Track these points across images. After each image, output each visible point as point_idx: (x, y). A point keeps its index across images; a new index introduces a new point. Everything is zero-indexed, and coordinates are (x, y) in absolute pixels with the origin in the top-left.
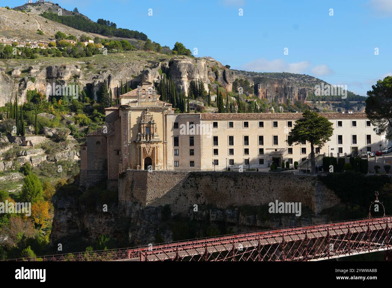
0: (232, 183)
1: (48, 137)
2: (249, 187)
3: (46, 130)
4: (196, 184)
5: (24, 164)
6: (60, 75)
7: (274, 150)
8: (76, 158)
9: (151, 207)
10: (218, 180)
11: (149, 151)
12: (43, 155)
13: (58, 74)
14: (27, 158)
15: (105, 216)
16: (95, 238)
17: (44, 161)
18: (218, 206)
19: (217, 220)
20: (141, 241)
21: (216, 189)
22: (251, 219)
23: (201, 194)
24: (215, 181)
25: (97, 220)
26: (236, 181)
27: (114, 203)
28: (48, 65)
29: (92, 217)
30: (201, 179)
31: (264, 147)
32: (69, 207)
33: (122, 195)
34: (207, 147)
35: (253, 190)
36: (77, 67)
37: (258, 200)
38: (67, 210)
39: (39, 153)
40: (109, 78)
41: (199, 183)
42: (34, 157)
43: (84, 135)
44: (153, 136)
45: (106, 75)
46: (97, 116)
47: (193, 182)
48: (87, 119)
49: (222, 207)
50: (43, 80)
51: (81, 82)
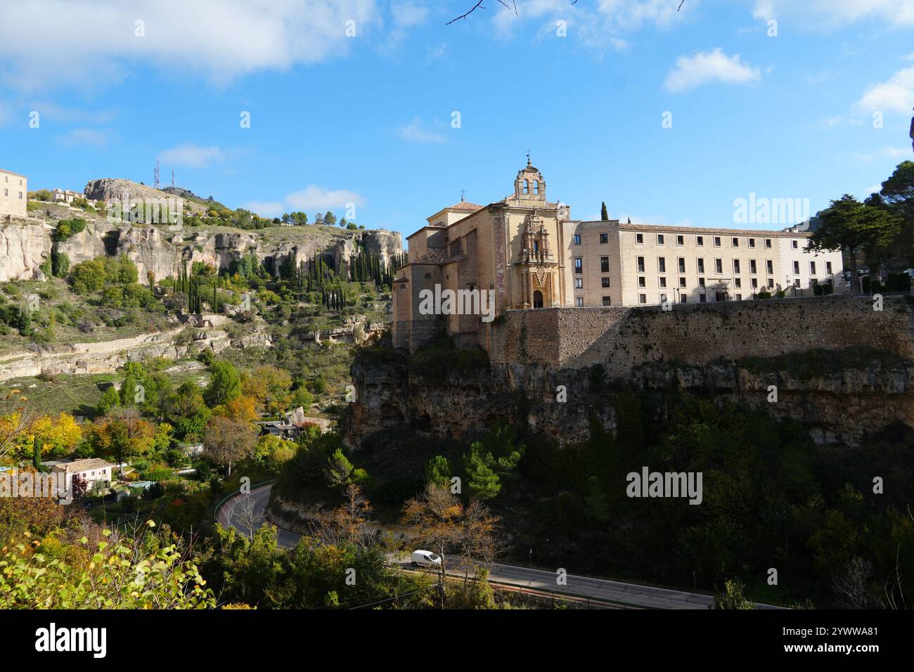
0: (718, 321)
1: (230, 316)
2: (754, 327)
3: (228, 308)
4: (643, 328)
5: (204, 351)
6: (234, 245)
7: (718, 281)
8: (268, 344)
9: (569, 369)
10: (689, 318)
11: (542, 280)
12: (225, 340)
13: (231, 244)
14: (207, 342)
15: (464, 393)
16: (445, 431)
17: (227, 348)
18: (690, 362)
19: (694, 385)
20: (560, 428)
21: (686, 334)
22: (773, 379)
23: (655, 344)
24: (683, 321)
25: (450, 399)
26: (725, 317)
27: (484, 370)
28: (217, 233)
29: (439, 395)
30: (654, 318)
31: (705, 276)
32: (384, 381)
33: (498, 354)
34: (629, 272)
35: (764, 330)
36: (251, 237)
37: (776, 347)
38: (380, 387)
39: (221, 336)
40: (295, 249)
41: (649, 326)
42: (216, 341)
43: (274, 315)
44: (547, 255)
45: (289, 247)
46: (287, 293)
47: (636, 325)
48: (276, 297)
49: (697, 363)
50: (211, 251)
51: (258, 254)
